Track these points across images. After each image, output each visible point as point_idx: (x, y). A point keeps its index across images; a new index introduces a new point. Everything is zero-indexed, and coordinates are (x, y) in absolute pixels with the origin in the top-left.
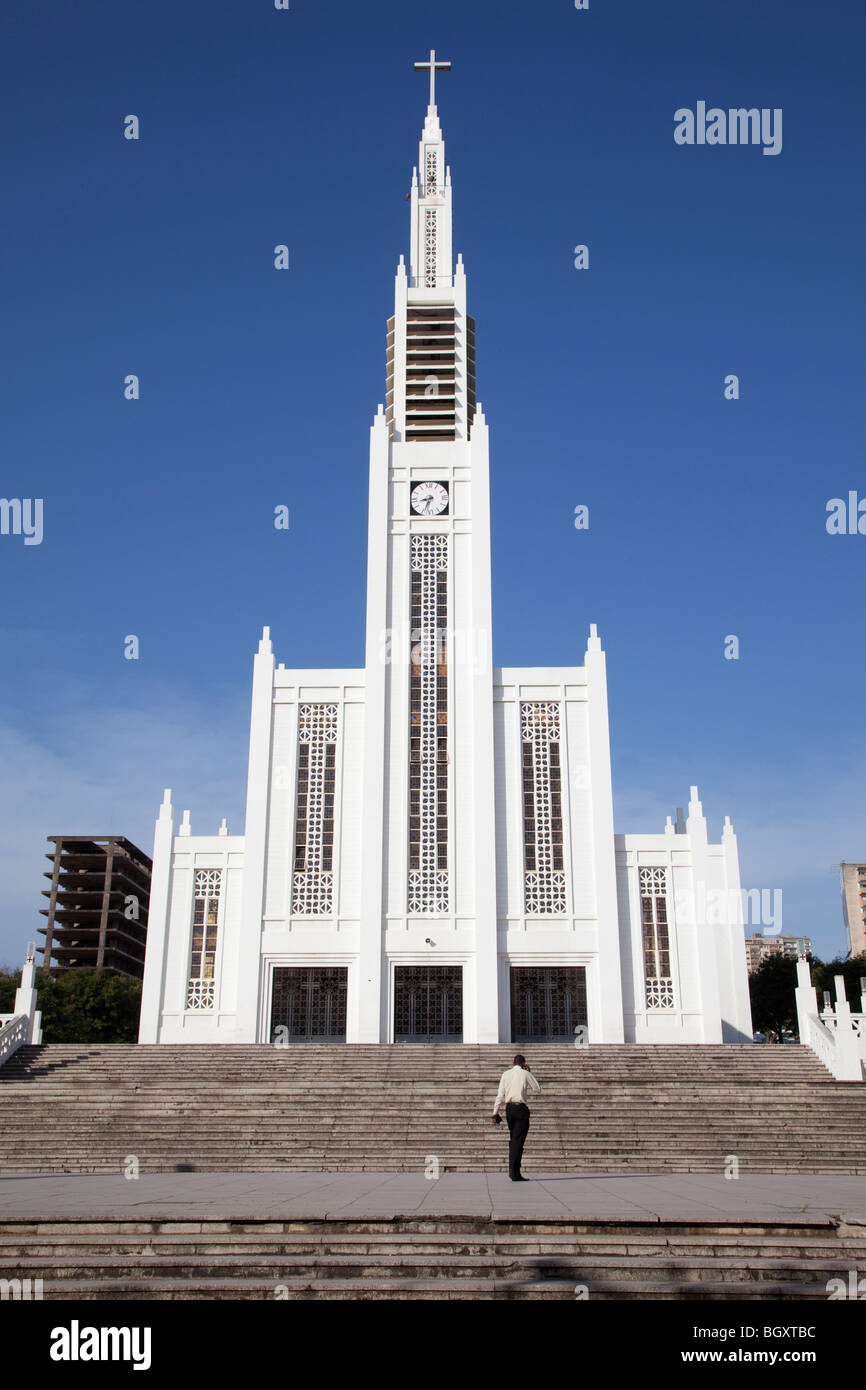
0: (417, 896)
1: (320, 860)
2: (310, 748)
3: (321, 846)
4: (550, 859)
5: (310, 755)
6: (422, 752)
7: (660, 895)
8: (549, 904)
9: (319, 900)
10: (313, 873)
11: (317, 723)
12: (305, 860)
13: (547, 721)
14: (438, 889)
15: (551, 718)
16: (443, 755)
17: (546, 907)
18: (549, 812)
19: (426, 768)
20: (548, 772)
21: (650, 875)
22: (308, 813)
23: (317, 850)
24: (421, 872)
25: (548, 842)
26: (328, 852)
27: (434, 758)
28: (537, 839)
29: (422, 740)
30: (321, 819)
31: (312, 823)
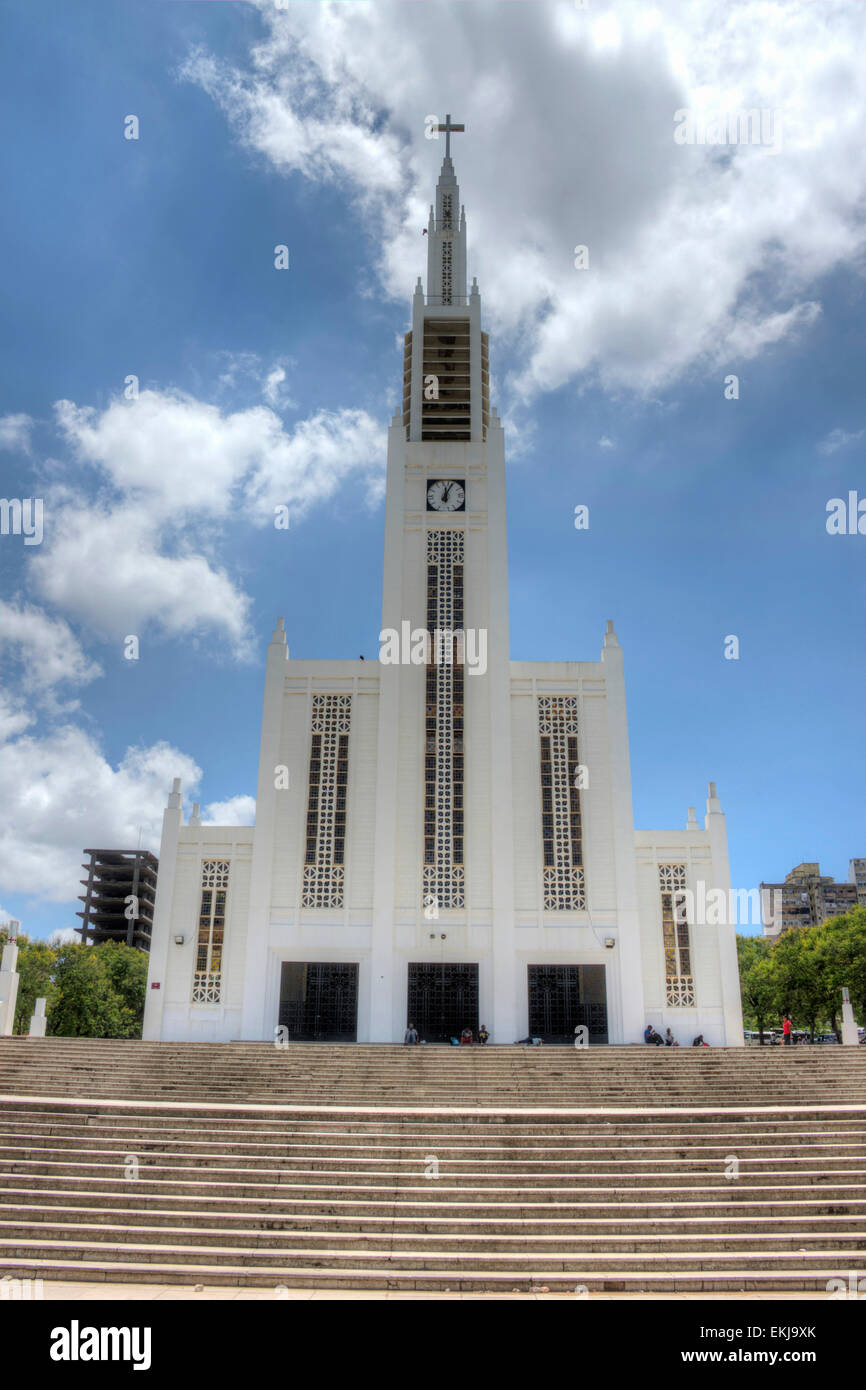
0: (432, 891)
1: (332, 852)
2: (323, 738)
3: (332, 839)
5: (322, 745)
6: (438, 744)
8: (568, 900)
9: (330, 894)
11: (331, 713)
12: (318, 852)
13: (565, 715)
15: (568, 713)
16: (460, 748)
17: (565, 903)
18: (567, 807)
19: (441, 760)
20: (566, 767)
21: (672, 871)
22: (321, 805)
23: (329, 842)
24: (437, 866)
25: (566, 837)
26: (339, 845)
28: (556, 834)
29: (438, 732)
30: (334, 811)
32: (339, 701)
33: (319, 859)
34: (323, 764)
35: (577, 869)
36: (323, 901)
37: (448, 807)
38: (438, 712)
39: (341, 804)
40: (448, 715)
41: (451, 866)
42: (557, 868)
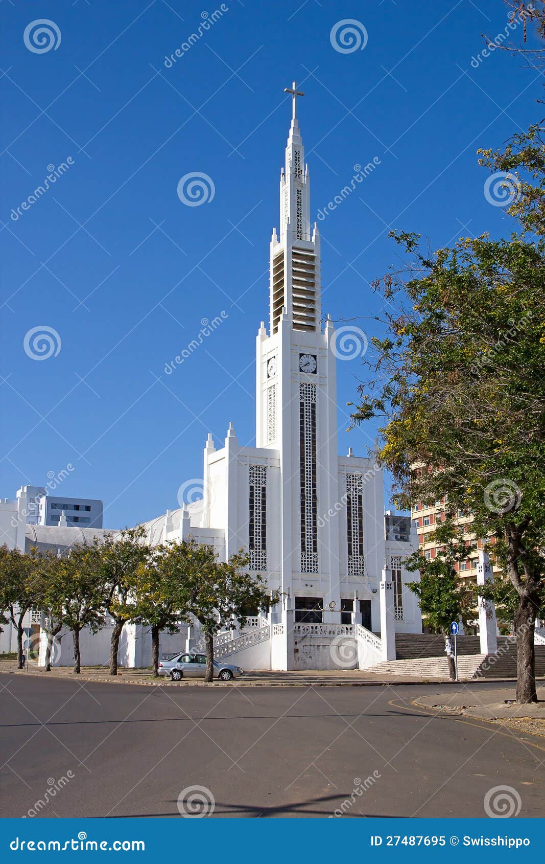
0: (305, 564)
1: (261, 544)
2: (255, 488)
3: (261, 538)
4: (358, 550)
5: (255, 491)
6: (306, 495)
7: (399, 569)
8: (357, 571)
9: (261, 564)
10: (258, 551)
11: (258, 475)
12: (255, 544)
13: (357, 484)
14: (314, 562)
16: (315, 497)
17: (356, 572)
18: (358, 528)
19: (307, 503)
20: (357, 509)
21: (396, 560)
22: (255, 521)
23: (259, 539)
24: (307, 553)
25: (357, 542)
26: (264, 540)
27: (311, 498)
28: (353, 540)
29: (306, 489)
30: (261, 524)
31: (256, 526)
32: (261, 469)
33: (255, 547)
34: (255, 501)
35: (361, 557)
36: (258, 567)
37: (310, 526)
38: (306, 479)
39: (264, 521)
40: (310, 481)
41: (312, 553)
42: (353, 556)
